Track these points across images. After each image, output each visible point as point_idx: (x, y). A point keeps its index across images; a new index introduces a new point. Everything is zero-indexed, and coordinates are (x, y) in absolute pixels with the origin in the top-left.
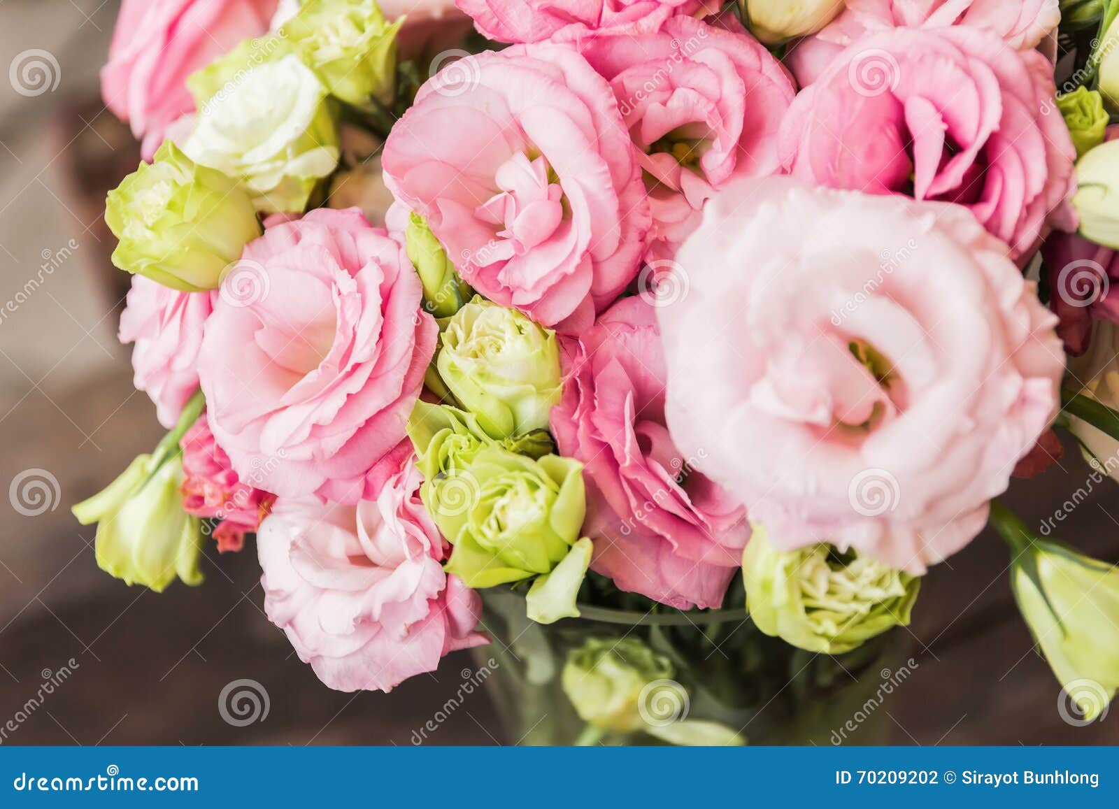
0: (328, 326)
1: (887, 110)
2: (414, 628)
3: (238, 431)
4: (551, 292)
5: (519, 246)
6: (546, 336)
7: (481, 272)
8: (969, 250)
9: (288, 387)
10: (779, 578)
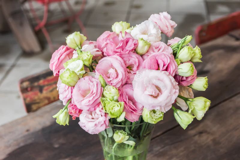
0: (89, 90)
1: (156, 61)
2: (102, 125)
3: (78, 103)
4: (117, 84)
5: (113, 78)
6: (117, 89)
7: (108, 82)
8: (168, 75)
9: (84, 98)
10: (148, 114)
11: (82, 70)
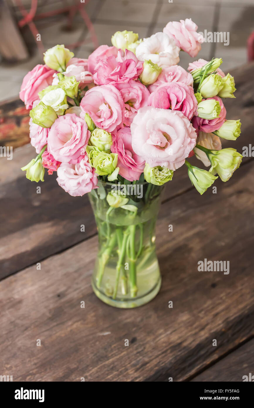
0: (71, 134)
1: (167, 96)
2: (87, 184)
3: (55, 151)
4: (110, 127)
5: (105, 119)
6: (109, 134)
7: (98, 123)
8: (182, 118)
9: (63, 145)
10: (151, 172)
11: (63, 103)
